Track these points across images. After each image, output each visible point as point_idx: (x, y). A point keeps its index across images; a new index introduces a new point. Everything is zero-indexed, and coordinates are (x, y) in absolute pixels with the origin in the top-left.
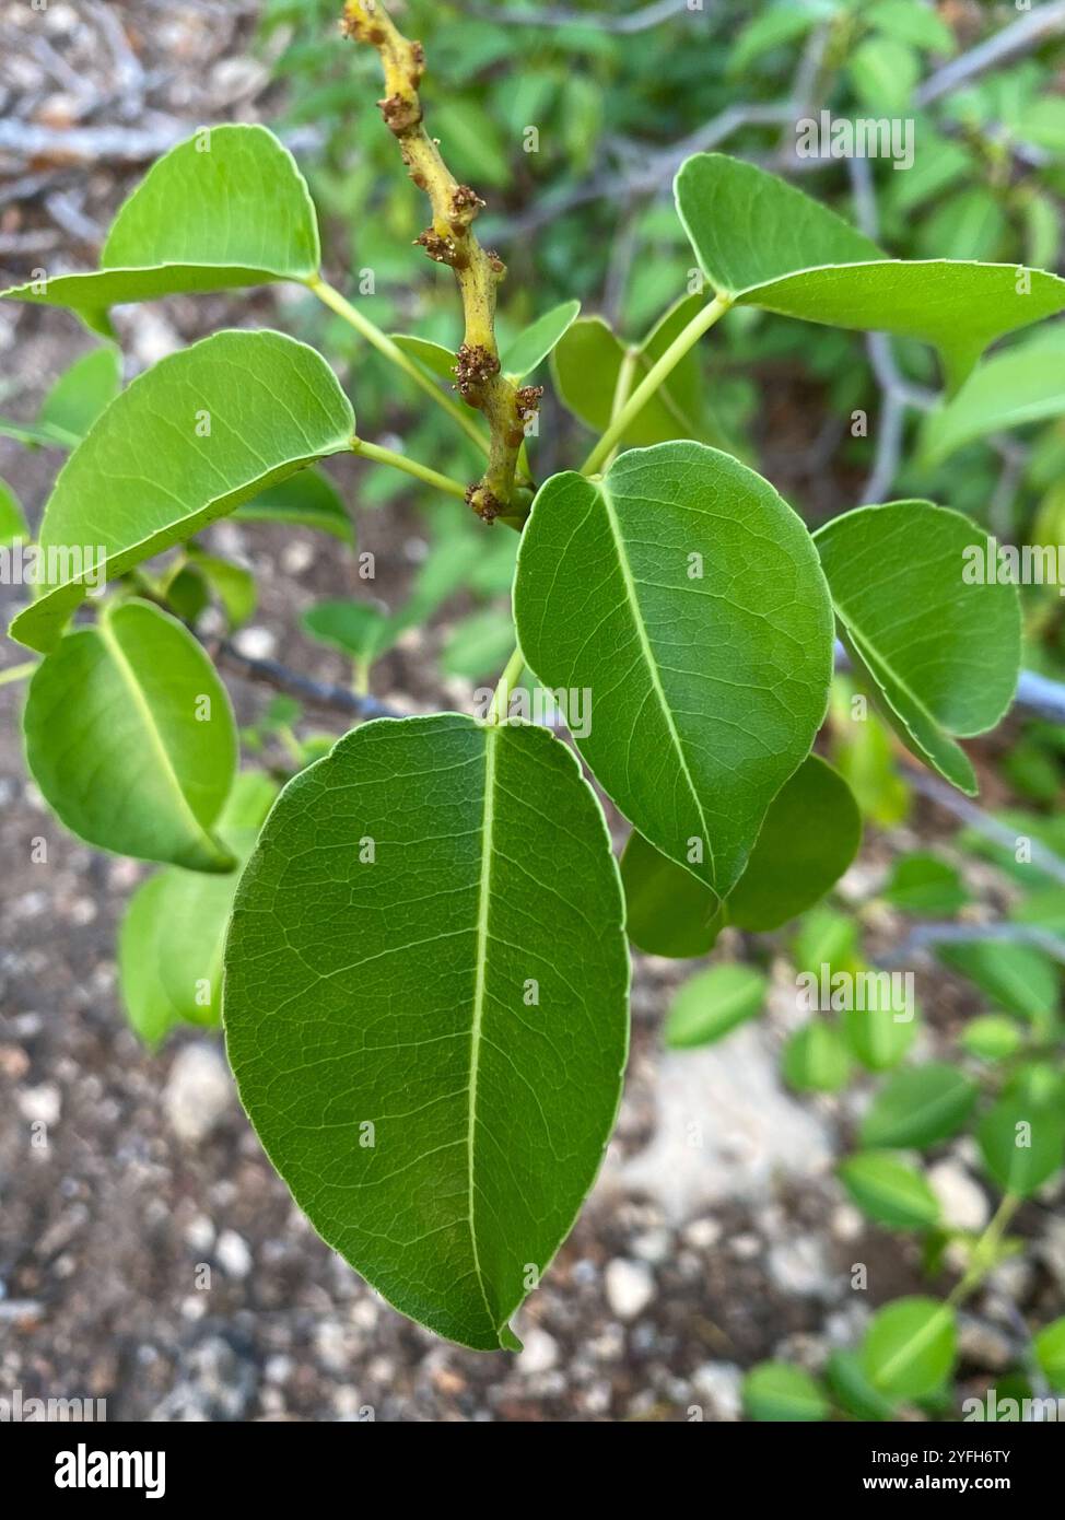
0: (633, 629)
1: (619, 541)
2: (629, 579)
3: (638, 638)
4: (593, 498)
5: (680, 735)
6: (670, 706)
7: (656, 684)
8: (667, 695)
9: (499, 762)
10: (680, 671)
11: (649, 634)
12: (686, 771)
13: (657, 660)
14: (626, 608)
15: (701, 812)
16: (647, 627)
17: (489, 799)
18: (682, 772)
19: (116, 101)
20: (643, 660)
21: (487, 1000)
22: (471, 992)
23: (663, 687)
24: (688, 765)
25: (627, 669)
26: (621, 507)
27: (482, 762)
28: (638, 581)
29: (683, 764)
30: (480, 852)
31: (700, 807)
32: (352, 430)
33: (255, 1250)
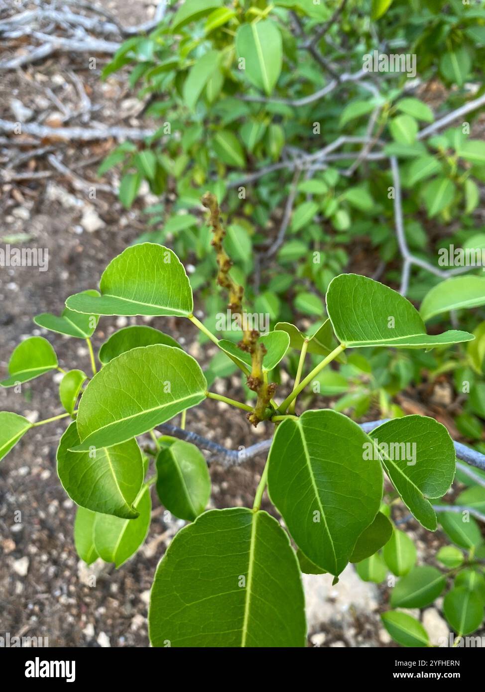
0: (309, 475)
1: (304, 443)
2: (308, 457)
3: (311, 478)
4: (295, 428)
5: (325, 514)
6: (322, 503)
7: (317, 495)
8: (321, 500)
9: (258, 527)
10: (326, 490)
11: (315, 477)
12: (327, 528)
13: (317, 486)
14: (307, 468)
15: (332, 544)
16: (314, 474)
17: (253, 540)
18: (326, 529)
19: (80, 115)
20: (312, 486)
21: (250, 618)
22: (243, 614)
23: (320, 496)
24: (328, 526)
25: (306, 490)
26: (305, 430)
27: (250, 526)
28: (311, 457)
29: (326, 526)
30: (248, 561)
31: (332, 542)
32: (206, 388)
33: (112, 640)
